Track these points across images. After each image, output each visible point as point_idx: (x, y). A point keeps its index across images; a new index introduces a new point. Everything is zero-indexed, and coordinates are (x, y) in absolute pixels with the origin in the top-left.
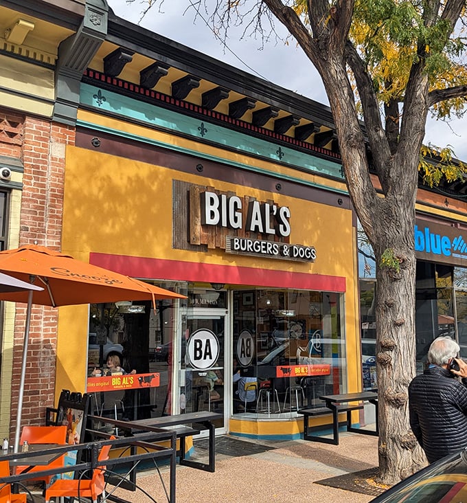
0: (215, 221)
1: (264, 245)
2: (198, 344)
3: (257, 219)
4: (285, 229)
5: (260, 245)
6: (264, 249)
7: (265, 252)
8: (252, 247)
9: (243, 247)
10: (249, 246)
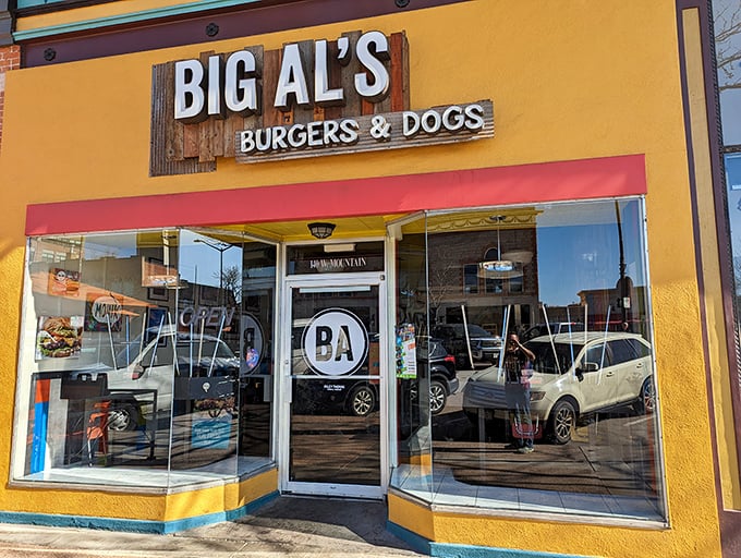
0: (195, 109)
1: (315, 128)
2: (324, 333)
3: (292, 79)
4: (371, 81)
5: (305, 130)
6: (315, 138)
7: (320, 142)
8: (285, 139)
9: (264, 142)
10: (278, 140)
